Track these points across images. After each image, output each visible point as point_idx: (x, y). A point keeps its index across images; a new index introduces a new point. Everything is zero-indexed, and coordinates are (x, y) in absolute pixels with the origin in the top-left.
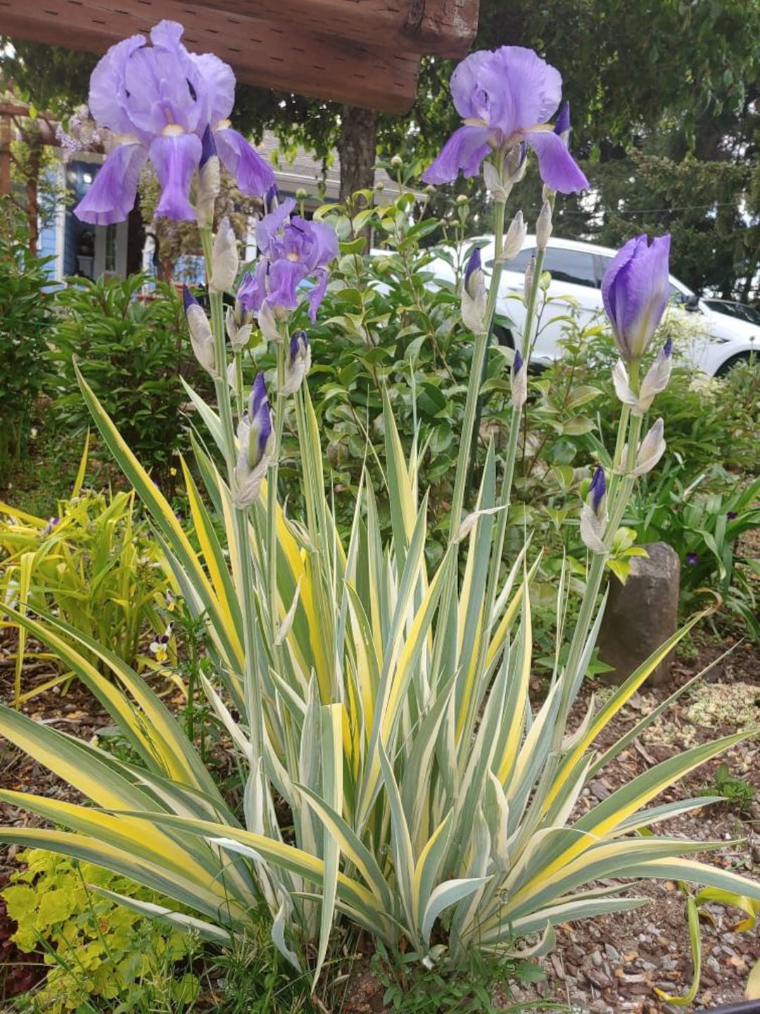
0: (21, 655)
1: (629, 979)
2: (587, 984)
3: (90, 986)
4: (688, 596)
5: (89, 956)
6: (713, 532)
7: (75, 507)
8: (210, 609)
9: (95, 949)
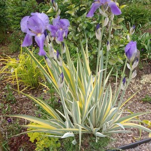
0: (17, 81)
1: (129, 136)
2: (122, 137)
3: (44, 146)
4: (142, 56)
5: (42, 142)
6: (147, 44)
7: (21, 56)
8: (53, 82)
9: (43, 141)
